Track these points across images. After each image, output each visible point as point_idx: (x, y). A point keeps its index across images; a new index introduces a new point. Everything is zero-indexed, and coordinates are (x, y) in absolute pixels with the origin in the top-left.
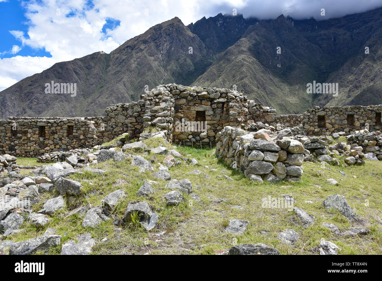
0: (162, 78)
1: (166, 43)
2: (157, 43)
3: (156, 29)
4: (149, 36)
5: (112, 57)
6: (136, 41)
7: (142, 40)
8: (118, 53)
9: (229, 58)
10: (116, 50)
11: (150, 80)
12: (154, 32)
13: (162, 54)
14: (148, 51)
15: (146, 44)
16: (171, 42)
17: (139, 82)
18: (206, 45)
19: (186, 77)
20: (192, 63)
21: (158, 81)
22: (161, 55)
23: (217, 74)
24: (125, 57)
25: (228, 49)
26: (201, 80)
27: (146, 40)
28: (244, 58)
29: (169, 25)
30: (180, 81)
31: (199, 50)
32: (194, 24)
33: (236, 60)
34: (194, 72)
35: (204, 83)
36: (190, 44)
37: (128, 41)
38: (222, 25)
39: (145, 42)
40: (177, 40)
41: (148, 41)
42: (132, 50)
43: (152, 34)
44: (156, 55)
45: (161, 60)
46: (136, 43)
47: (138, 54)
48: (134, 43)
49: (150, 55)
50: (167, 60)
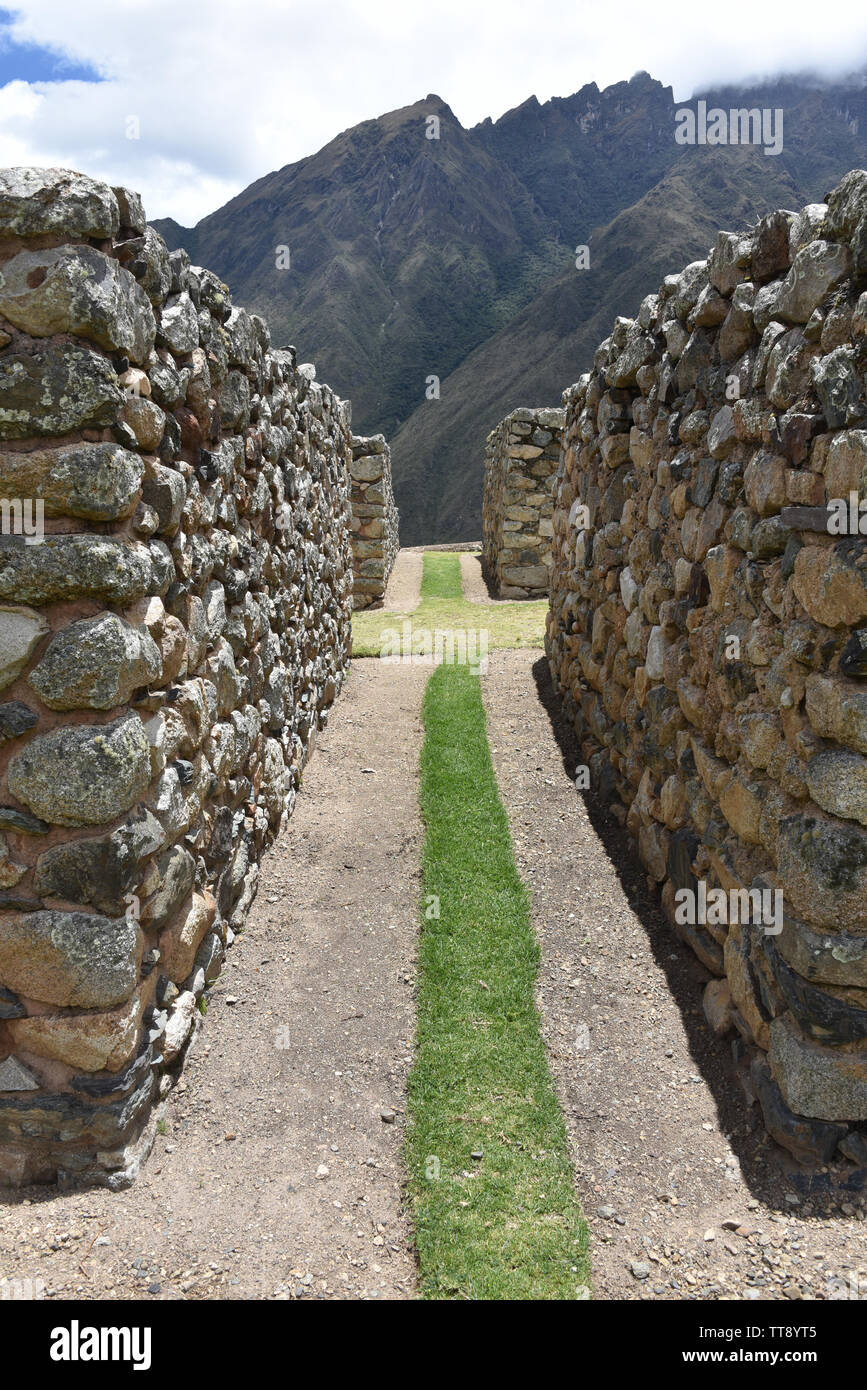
0: (383, 319)
1: (396, 190)
2: (364, 191)
3: (361, 140)
4: (337, 165)
5: (202, 238)
6: (287, 182)
7: (310, 177)
8: (225, 227)
9: (624, 249)
10: (216, 214)
11: (340, 325)
12: (353, 149)
13: (383, 232)
14: (334, 218)
15: (325, 195)
16: (413, 187)
17: (303, 331)
18: (537, 200)
19: (466, 314)
20: (490, 264)
21: (369, 327)
22: (378, 234)
23: (579, 305)
24: (251, 238)
25: (619, 217)
26: (523, 326)
27: (323, 180)
28: (679, 250)
29: (406, 126)
30: (446, 328)
31: (513, 220)
32: (494, 122)
33: (651, 258)
34: (495, 300)
35: (536, 336)
36: (480, 194)
37: (261, 183)
38: (596, 125)
39: (322, 186)
40: (436, 180)
41: (330, 183)
42: (276, 214)
43: (346, 156)
44: (362, 235)
45: (380, 251)
46: (287, 187)
47: (296, 230)
48: (281, 189)
49: (340, 236)
50: (399, 252)
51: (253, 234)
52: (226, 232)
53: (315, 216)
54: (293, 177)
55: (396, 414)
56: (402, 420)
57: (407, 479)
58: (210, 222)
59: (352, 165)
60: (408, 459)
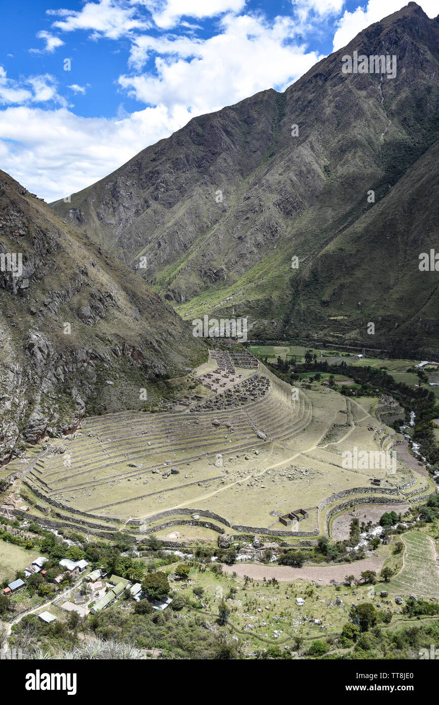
0: (382, 131)
3: (371, 35)
5: (288, 97)
8: (300, 90)
11: (359, 136)
12: (366, 40)
13: (383, 84)
14: (355, 79)
16: (400, 57)
17: (339, 141)
21: (375, 136)
22: (380, 85)
24: (313, 95)
29: (396, 23)
40: (412, 51)
42: (326, 80)
43: (362, 45)
44: (371, 87)
45: (381, 94)
46: (331, 66)
47: (336, 88)
48: (328, 67)
49: (359, 88)
50: (392, 94)
51: (314, 92)
52: (300, 92)
53: (346, 79)
54: (334, 60)
55: (389, 182)
56: (392, 186)
57: (393, 217)
58: (292, 89)
59: (365, 49)
60: (393, 206)
